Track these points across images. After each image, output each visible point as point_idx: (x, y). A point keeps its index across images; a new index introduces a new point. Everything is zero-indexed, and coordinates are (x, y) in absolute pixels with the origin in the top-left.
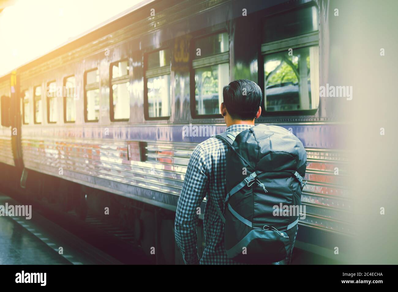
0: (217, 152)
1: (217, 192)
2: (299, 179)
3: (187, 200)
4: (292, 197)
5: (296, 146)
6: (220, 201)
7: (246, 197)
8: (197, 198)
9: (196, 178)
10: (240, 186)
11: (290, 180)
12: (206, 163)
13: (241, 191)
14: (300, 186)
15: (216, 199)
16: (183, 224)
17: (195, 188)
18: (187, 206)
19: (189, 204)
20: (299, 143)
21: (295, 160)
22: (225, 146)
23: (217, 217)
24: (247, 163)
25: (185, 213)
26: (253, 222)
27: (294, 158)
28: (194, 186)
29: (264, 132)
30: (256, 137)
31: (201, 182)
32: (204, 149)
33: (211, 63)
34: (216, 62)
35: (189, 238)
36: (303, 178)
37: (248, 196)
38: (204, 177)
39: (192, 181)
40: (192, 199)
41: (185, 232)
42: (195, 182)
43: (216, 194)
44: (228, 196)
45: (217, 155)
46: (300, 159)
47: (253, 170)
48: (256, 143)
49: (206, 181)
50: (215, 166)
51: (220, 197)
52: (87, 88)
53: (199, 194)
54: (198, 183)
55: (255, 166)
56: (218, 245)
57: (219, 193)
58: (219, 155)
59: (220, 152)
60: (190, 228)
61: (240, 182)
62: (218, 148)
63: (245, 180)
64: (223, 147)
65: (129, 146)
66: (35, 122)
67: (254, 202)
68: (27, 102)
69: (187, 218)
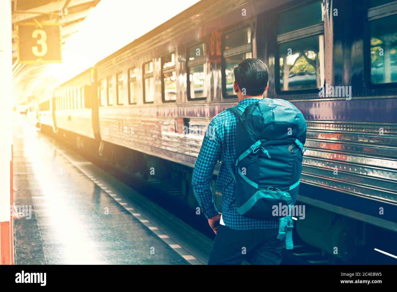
0: (229, 123)
1: (230, 157)
2: (299, 145)
3: (201, 164)
4: (293, 162)
5: (296, 117)
6: (232, 165)
7: (253, 162)
8: (210, 163)
9: (210, 146)
10: (247, 153)
11: (291, 147)
12: (219, 132)
13: (248, 157)
14: (300, 152)
15: (229, 163)
16: (197, 185)
17: (209, 154)
18: (201, 169)
19: (203, 168)
20: (299, 114)
21: (295, 129)
22: (237, 117)
23: (231, 179)
24: (253, 132)
25: (199, 176)
26: (259, 184)
27: (294, 127)
28: (208, 152)
29: (268, 105)
30: (261, 110)
31: (214, 149)
32: (218, 120)
33: (237, 53)
34: (242, 52)
35: (204, 196)
36: (303, 145)
37: (254, 161)
38: (217, 145)
39: (206, 148)
40: (206, 164)
41: (200, 191)
42: (209, 149)
43: (229, 159)
44: (237, 162)
45: (228, 126)
46: (300, 128)
47: (258, 138)
48: (261, 115)
49: (218, 148)
50: (227, 135)
51: (232, 162)
52: (145, 76)
53: (212, 159)
54: (212, 150)
55: (259, 135)
56: (231, 203)
57: (231, 159)
58: (231, 125)
59: (231, 122)
60: (204, 187)
61: (247, 149)
62: (230, 119)
63: (251, 147)
64: (234, 118)
65: (176, 121)
66: (108, 105)
67: (260, 167)
68: (103, 89)
69: (201, 179)
